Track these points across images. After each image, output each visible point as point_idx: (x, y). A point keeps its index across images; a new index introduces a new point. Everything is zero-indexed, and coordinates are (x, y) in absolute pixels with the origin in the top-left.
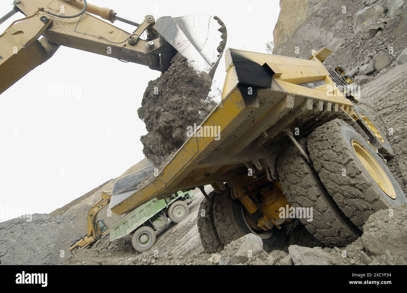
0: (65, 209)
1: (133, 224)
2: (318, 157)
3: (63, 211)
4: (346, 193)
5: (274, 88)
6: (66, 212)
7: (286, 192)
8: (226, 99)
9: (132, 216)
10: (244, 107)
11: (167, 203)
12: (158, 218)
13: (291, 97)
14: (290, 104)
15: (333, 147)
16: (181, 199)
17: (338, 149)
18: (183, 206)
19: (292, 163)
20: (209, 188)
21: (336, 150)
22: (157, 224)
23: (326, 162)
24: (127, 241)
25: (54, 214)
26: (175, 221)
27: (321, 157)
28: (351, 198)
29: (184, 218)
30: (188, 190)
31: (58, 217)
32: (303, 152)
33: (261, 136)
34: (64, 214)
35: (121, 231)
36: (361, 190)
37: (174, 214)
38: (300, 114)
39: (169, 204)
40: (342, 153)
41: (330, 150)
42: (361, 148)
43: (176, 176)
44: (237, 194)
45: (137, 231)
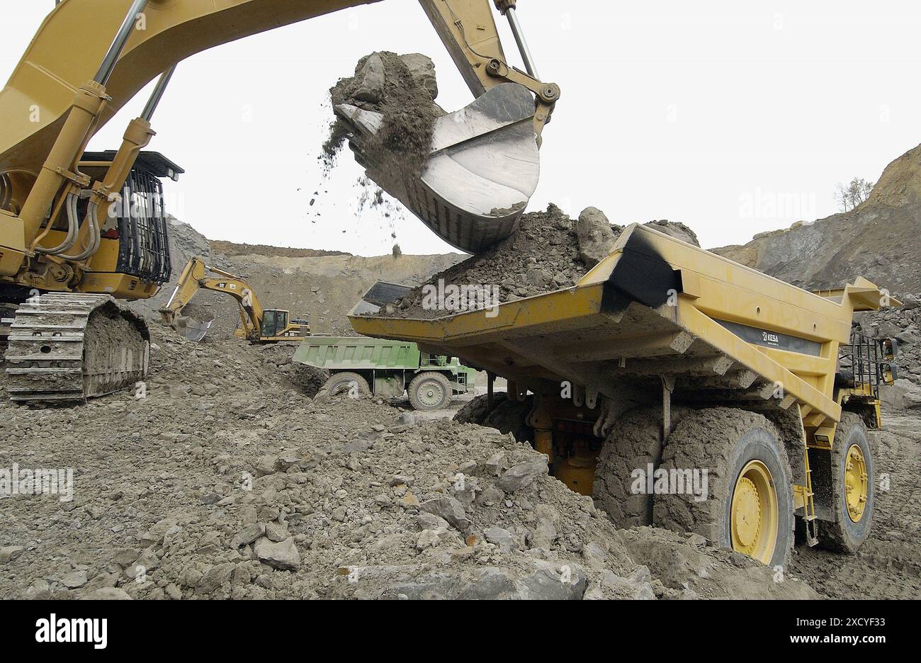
0: (239, 250)
1: (344, 359)
2: (679, 442)
3: (235, 252)
4: (672, 509)
6: (237, 257)
7: (602, 458)
9: (350, 343)
11: (420, 364)
12: (389, 378)
15: (709, 442)
16: (448, 374)
17: (712, 449)
18: (444, 389)
19: (641, 427)
20: (501, 386)
21: (708, 450)
22: (380, 384)
23: (682, 455)
24: (315, 378)
25: (218, 246)
26: (414, 402)
27: (683, 444)
28: (676, 520)
29: (432, 408)
30: (470, 366)
31: (221, 256)
32: (667, 424)
34: (232, 258)
35: (319, 355)
36: (695, 520)
37: (420, 391)
38: (698, 369)
39: (423, 368)
40: (711, 457)
41: (701, 444)
44: (536, 421)
45: (343, 374)
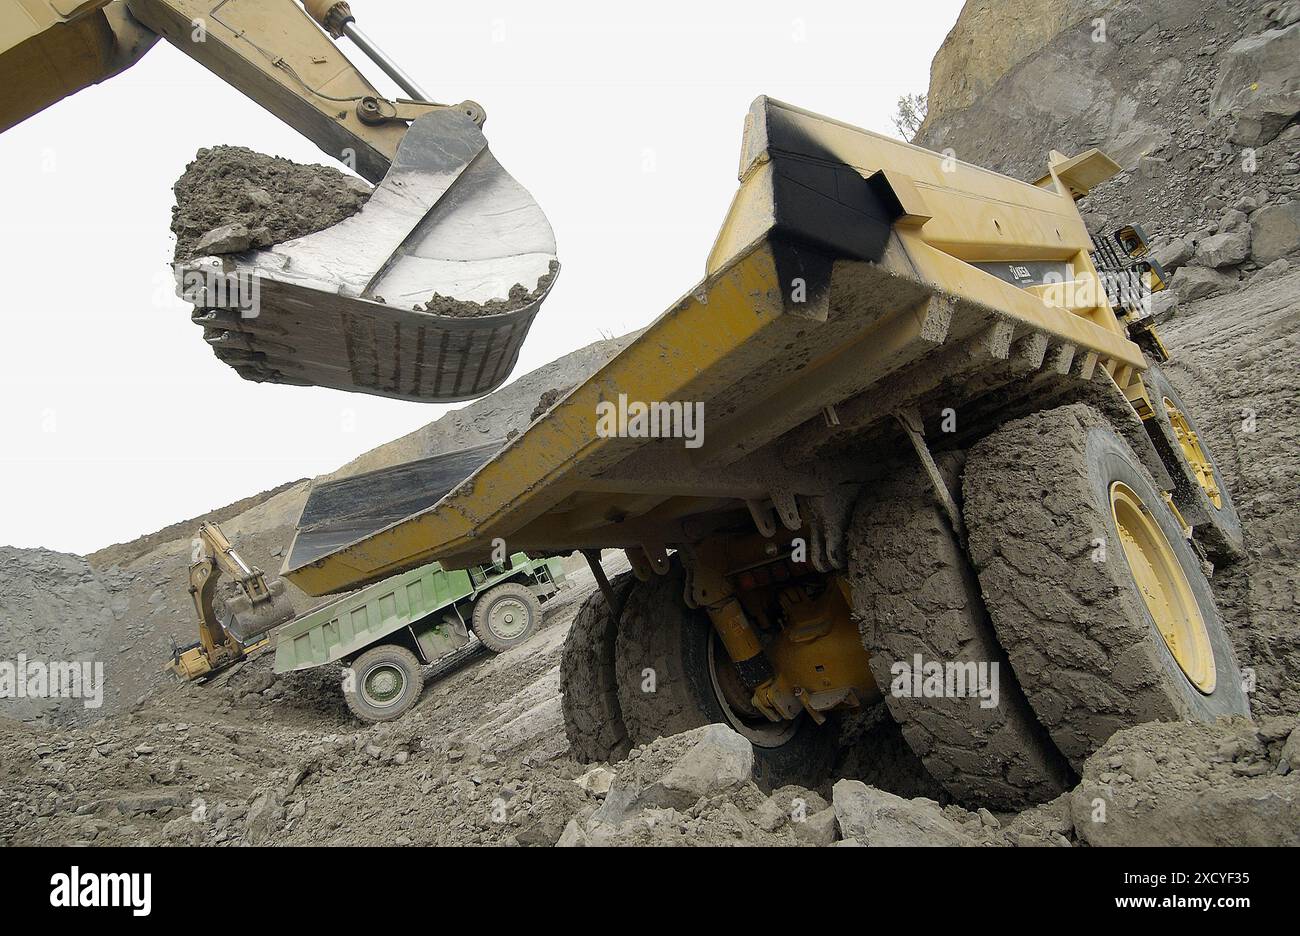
0: (139, 549)
1: (355, 634)
2: (989, 520)
3: (133, 555)
4: (1053, 650)
5: (894, 263)
6: (142, 559)
7: (863, 612)
8: (721, 275)
9: (355, 605)
10: (778, 313)
11: (473, 585)
12: (437, 627)
13: (944, 305)
14: (934, 327)
15: (1045, 493)
16: (520, 578)
17: (1060, 504)
18: (525, 603)
19: (899, 524)
20: (615, 561)
21: (1055, 508)
22: (429, 643)
23: (1011, 540)
24: (328, 683)
25: (100, 559)
26: (491, 643)
27: (1001, 519)
28: (1068, 667)
29: (522, 638)
30: (547, 555)
31: (113, 570)
32: (944, 493)
33: (818, 421)
34: (133, 565)
35: (314, 647)
36: (1106, 649)
37: (493, 623)
38: (961, 368)
39: (480, 588)
40: (1069, 518)
41: (1033, 504)
42: (1139, 512)
43: (515, 505)
44: (704, 594)
45: (365, 656)
